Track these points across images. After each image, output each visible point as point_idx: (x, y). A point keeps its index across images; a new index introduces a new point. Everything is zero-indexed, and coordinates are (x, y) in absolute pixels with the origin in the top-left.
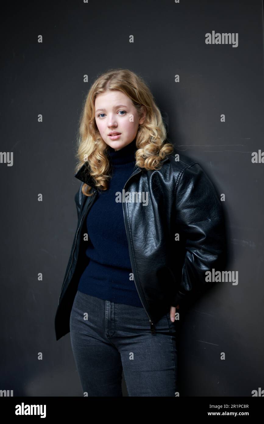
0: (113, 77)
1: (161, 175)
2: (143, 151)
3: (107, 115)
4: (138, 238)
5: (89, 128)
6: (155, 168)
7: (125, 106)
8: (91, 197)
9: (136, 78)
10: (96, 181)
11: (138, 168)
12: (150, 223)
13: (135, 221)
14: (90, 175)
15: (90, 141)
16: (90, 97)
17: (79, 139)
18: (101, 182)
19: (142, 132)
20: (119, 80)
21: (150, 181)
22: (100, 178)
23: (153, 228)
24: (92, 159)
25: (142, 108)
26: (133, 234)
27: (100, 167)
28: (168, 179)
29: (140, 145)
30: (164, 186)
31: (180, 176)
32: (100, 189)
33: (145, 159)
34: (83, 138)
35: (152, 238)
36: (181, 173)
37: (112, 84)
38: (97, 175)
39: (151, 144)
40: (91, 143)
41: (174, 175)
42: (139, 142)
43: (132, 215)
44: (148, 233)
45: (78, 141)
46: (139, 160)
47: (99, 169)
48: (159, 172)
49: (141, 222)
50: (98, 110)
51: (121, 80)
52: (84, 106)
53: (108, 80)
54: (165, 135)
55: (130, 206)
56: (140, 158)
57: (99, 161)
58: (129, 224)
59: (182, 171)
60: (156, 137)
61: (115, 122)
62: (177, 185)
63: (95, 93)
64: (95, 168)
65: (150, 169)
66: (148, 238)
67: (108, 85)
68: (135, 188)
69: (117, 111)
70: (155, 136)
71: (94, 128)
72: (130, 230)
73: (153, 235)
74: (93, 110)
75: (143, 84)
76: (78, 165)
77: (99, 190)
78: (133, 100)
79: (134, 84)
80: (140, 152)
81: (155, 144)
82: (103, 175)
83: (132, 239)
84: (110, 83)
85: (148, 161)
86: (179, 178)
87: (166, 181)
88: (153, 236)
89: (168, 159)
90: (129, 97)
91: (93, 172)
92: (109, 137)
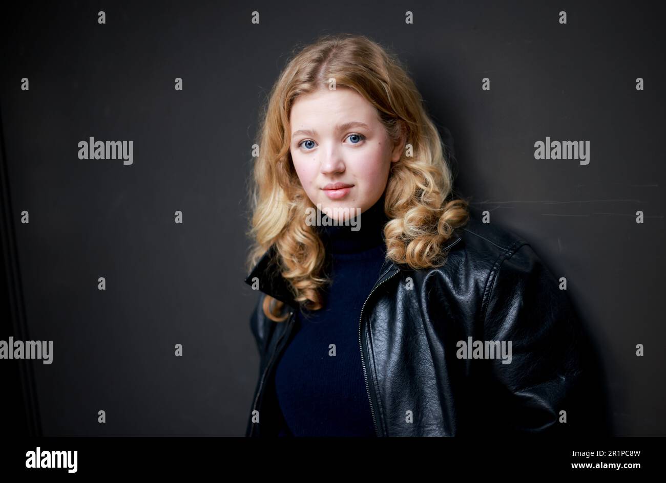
0: (331, 55)
1: (447, 279)
2: (402, 225)
3: (319, 144)
4: (402, 429)
5: (277, 171)
6: (430, 264)
7: (362, 125)
8: (284, 323)
9: (383, 55)
10: (297, 291)
11: (392, 266)
12: (428, 391)
13: (392, 388)
14: (280, 275)
15: (279, 202)
16: (277, 100)
17: (253, 192)
18: (307, 292)
19: (398, 179)
20: (347, 63)
21: (423, 294)
22: (304, 284)
23: (435, 403)
24: (286, 242)
25: (398, 127)
26: (388, 420)
27: (305, 260)
28: (463, 287)
29: (394, 209)
30: (455, 303)
31: (491, 279)
32: (307, 308)
33: (407, 243)
34: (261, 193)
35: (434, 427)
36: (492, 273)
37: (331, 72)
38: (299, 277)
39: (420, 206)
40: (281, 205)
41: (478, 277)
42: (392, 201)
43: (385, 376)
44: (423, 414)
45: (252, 196)
46: (393, 245)
47: (303, 263)
48: (440, 272)
49: (407, 391)
50: (299, 132)
51: (350, 62)
52: (263, 119)
53: (320, 61)
54: (449, 184)
55: (378, 353)
56: (394, 240)
57: (302, 246)
58: (378, 396)
59: (495, 268)
60: (431, 191)
61: (340, 161)
62: (484, 301)
63: (290, 93)
64: (293, 261)
65: (420, 267)
66: (424, 427)
67: (321, 75)
68: (386, 310)
69: (343, 135)
70: (430, 188)
71: (287, 170)
72: (381, 409)
73: (436, 419)
74: (285, 131)
75: (399, 70)
76: (252, 251)
77: (305, 310)
78: (379, 110)
79: (382, 71)
80: (395, 227)
81: (429, 208)
82: (311, 277)
83: (387, 431)
84: (327, 69)
85: (415, 247)
86: (488, 284)
87: (458, 293)
88: (434, 422)
89: (460, 239)
90: (371, 102)
91: (288, 270)
92: (322, 193)
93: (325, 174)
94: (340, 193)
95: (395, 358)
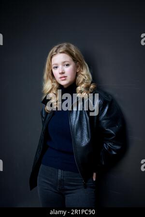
93: (60, 73)
94: (64, 78)
95: (77, 120)
